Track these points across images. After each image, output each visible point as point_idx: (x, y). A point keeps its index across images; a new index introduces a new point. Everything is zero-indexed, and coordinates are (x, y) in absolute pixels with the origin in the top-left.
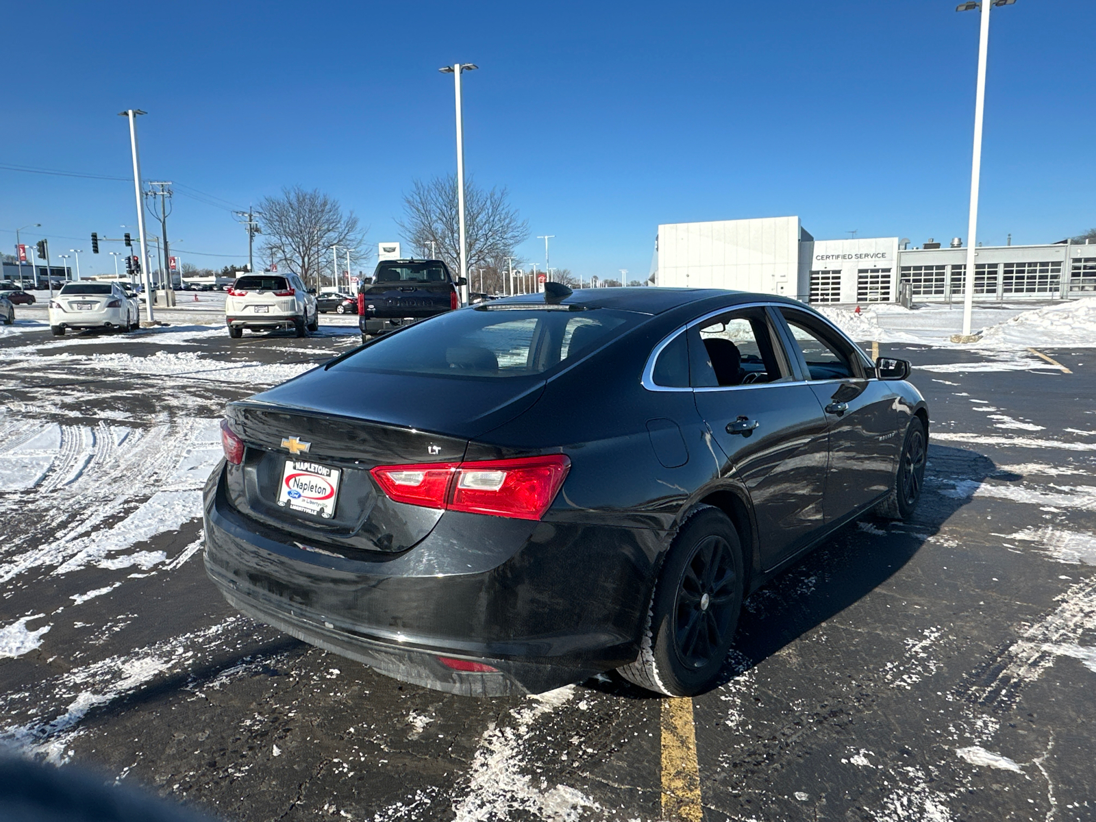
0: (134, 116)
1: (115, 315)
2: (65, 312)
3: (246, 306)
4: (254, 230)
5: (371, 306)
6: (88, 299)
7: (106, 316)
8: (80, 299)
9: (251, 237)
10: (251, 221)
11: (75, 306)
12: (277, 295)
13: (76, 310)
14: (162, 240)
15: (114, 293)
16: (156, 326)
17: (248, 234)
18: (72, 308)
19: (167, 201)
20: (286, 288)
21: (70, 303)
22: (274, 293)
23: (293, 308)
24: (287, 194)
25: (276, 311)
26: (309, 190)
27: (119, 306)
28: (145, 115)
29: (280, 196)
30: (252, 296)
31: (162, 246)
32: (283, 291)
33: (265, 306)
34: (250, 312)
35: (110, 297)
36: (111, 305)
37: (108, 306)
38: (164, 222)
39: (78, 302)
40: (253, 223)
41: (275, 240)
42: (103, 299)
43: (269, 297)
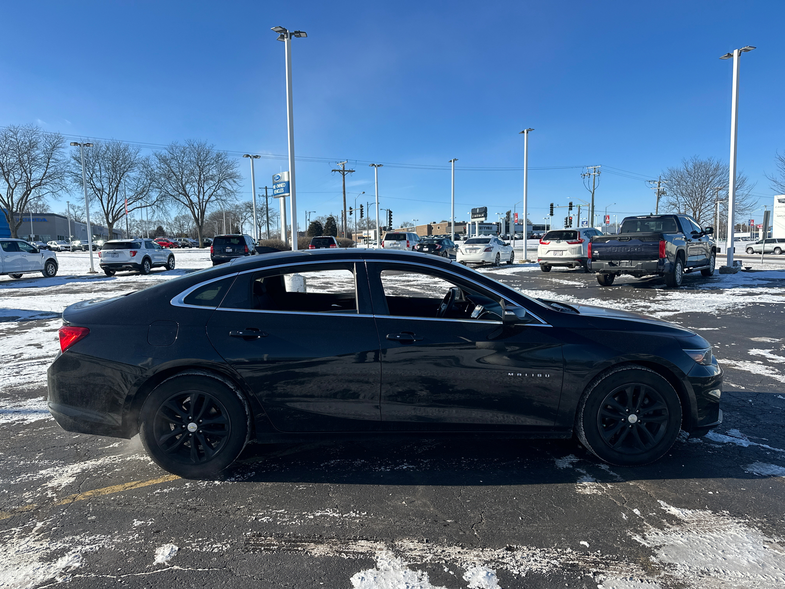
0: (527, 133)
1: (487, 256)
2: (463, 254)
3: (549, 251)
4: (660, 194)
5: (596, 252)
6: (475, 247)
7: (482, 257)
8: (471, 247)
9: (658, 198)
10: (659, 186)
11: (468, 251)
12: (569, 243)
13: (468, 253)
14: (591, 206)
15: (490, 243)
16: (527, 263)
17: (656, 196)
18: (466, 252)
19: (596, 178)
20: (576, 239)
21: (466, 249)
22: (567, 242)
23: (580, 252)
24: (686, 164)
25: (567, 254)
26: (703, 158)
27: (491, 251)
28: (533, 131)
29: (681, 167)
30: (553, 244)
31: (591, 209)
32: (574, 241)
33: (561, 251)
34: (551, 255)
35: (486, 246)
36: (486, 250)
37: (484, 251)
38: (593, 193)
39: (470, 249)
40: (661, 188)
41: (673, 200)
42: (482, 247)
43: (563, 244)
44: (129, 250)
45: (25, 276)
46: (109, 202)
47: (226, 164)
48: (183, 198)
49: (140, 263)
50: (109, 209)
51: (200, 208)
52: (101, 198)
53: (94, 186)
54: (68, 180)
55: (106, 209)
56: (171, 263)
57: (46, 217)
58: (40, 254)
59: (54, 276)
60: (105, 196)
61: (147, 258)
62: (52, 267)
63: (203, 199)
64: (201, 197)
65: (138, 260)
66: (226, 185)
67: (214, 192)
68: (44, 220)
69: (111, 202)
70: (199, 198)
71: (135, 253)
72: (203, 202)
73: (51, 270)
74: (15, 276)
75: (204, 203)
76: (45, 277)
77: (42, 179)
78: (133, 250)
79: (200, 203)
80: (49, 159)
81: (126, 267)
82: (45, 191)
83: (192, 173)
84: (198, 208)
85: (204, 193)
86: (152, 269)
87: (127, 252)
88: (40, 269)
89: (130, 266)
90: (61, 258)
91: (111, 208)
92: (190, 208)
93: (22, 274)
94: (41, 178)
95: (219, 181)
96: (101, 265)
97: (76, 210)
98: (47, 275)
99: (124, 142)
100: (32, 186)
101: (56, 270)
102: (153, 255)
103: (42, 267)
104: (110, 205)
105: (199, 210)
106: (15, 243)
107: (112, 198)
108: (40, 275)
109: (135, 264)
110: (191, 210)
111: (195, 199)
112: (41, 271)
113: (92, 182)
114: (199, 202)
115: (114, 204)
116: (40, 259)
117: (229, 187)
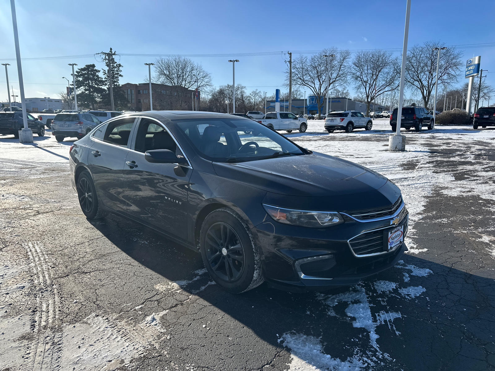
44: (340, 118)
45: (293, 131)
46: (370, 88)
47: (452, 56)
48: (416, 83)
49: (345, 125)
50: (370, 92)
51: (428, 89)
52: (366, 86)
53: (362, 80)
54: (349, 77)
55: (367, 92)
56: (369, 126)
57: (340, 100)
58: (298, 120)
59: (304, 132)
60: (368, 85)
61: (350, 123)
62: (304, 127)
63: (431, 83)
64: (430, 82)
65: (344, 124)
66: (450, 71)
67: (440, 77)
68: (339, 101)
69: (371, 89)
70: (428, 82)
71: (343, 120)
72: (431, 85)
73: (303, 129)
74: (288, 131)
75: (431, 87)
76: (300, 132)
77: (337, 77)
78: (342, 118)
79: (428, 86)
80: (341, 66)
81: (337, 128)
82: (337, 85)
83: (426, 65)
84: (427, 89)
85: (432, 78)
86: (354, 130)
87: (338, 119)
88: (298, 128)
89: (339, 127)
90: (310, 123)
91: (371, 92)
92: (421, 89)
93: (292, 130)
94: (335, 77)
95: (446, 69)
96: (325, 127)
97: (363, 95)
98: (301, 131)
99: (384, 50)
100: (331, 82)
101: (306, 129)
102: (355, 121)
103: (298, 127)
104: (370, 91)
105: (428, 91)
106: (287, 114)
107: (372, 85)
108: (298, 131)
109: (342, 126)
110: (421, 91)
111: (425, 83)
112: (298, 129)
113: (361, 77)
114: (428, 84)
115: (373, 90)
116: (298, 123)
117: (453, 73)
